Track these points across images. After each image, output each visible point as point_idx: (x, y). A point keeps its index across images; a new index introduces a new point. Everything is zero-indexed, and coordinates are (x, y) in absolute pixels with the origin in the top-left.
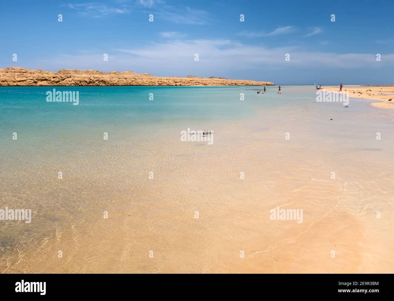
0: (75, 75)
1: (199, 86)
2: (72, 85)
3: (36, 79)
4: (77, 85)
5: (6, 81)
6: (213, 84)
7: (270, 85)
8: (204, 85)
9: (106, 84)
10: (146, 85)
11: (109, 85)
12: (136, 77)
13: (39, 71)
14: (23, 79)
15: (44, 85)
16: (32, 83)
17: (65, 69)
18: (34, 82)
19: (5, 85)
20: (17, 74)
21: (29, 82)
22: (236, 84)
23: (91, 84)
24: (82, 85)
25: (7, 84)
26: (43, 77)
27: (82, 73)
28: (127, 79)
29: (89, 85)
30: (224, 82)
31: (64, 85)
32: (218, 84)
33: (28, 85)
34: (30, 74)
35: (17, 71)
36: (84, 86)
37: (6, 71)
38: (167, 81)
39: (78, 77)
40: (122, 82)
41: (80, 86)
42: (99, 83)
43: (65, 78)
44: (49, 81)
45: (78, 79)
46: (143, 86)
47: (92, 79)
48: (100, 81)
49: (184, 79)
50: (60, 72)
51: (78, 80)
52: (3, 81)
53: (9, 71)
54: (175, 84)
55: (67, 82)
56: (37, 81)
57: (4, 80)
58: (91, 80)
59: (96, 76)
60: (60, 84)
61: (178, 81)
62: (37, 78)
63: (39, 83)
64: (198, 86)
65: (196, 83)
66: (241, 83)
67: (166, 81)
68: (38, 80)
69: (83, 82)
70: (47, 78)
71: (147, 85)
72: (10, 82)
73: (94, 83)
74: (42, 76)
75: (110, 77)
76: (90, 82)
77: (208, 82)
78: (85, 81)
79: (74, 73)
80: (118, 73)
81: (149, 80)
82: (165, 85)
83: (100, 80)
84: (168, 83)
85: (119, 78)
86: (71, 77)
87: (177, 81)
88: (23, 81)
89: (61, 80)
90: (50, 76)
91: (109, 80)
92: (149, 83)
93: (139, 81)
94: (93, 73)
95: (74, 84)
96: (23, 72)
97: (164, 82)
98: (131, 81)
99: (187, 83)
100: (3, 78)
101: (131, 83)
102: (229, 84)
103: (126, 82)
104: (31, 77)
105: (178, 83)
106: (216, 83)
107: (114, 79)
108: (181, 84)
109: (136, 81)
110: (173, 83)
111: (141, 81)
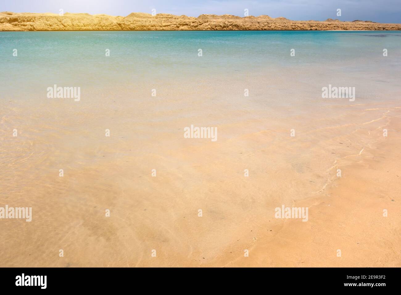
0: (211, 20)
1: (338, 30)
2: (209, 29)
4: (212, 29)
5: (154, 26)
6: (355, 29)
8: (344, 29)
9: (239, 28)
11: (241, 29)
12: (269, 22)
13: (182, 17)
14: (168, 24)
15: (185, 29)
17: (205, 15)
18: (176, 27)
19: (153, 30)
20: (164, 19)
21: (173, 27)
23: (225, 28)
24: (217, 30)
25: (155, 28)
26: (184, 22)
27: (219, 18)
28: (260, 23)
29: (223, 29)
30: (370, 26)
31: (201, 29)
32: (361, 29)
33: (171, 29)
34: (174, 19)
35: (164, 17)
36: (219, 30)
37: (156, 17)
38: (301, 25)
40: (254, 26)
41: (215, 30)
42: (232, 27)
43: (202, 22)
44: (189, 25)
45: (214, 23)
46: (275, 30)
47: (227, 24)
48: (233, 26)
49: (322, 22)
50: (199, 17)
51: (214, 25)
53: (158, 17)
54: (310, 28)
55: (205, 26)
57: (153, 25)
58: (225, 24)
59: (230, 20)
60: (198, 28)
61: (314, 25)
62: (179, 23)
63: (181, 28)
64: (336, 30)
65: (334, 27)
66: (391, 27)
67: (300, 25)
68: (180, 25)
69: (218, 26)
70: (188, 23)
71: (280, 29)
72: (158, 27)
73: (228, 27)
74: (184, 21)
75: (243, 21)
76: (224, 27)
77: (349, 26)
78: (220, 25)
79: (212, 18)
80: (253, 17)
81: (282, 24)
82: (299, 29)
83: (233, 24)
84: (302, 28)
85: (252, 22)
86: (208, 22)
87: (313, 25)
88: (168, 26)
89: (200, 24)
90: (190, 21)
91: (242, 24)
92: (282, 27)
93: (271, 25)
94: (228, 18)
95: (210, 28)
96: (170, 18)
97: (298, 26)
98: (263, 26)
99: (324, 27)
100: (153, 23)
101: (263, 27)
102: (375, 29)
103: (258, 27)
104: (174, 22)
105: (314, 27)
106: (359, 28)
107: (247, 23)
108: (317, 28)
109: (269, 25)
110: (308, 27)
111: (273, 26)
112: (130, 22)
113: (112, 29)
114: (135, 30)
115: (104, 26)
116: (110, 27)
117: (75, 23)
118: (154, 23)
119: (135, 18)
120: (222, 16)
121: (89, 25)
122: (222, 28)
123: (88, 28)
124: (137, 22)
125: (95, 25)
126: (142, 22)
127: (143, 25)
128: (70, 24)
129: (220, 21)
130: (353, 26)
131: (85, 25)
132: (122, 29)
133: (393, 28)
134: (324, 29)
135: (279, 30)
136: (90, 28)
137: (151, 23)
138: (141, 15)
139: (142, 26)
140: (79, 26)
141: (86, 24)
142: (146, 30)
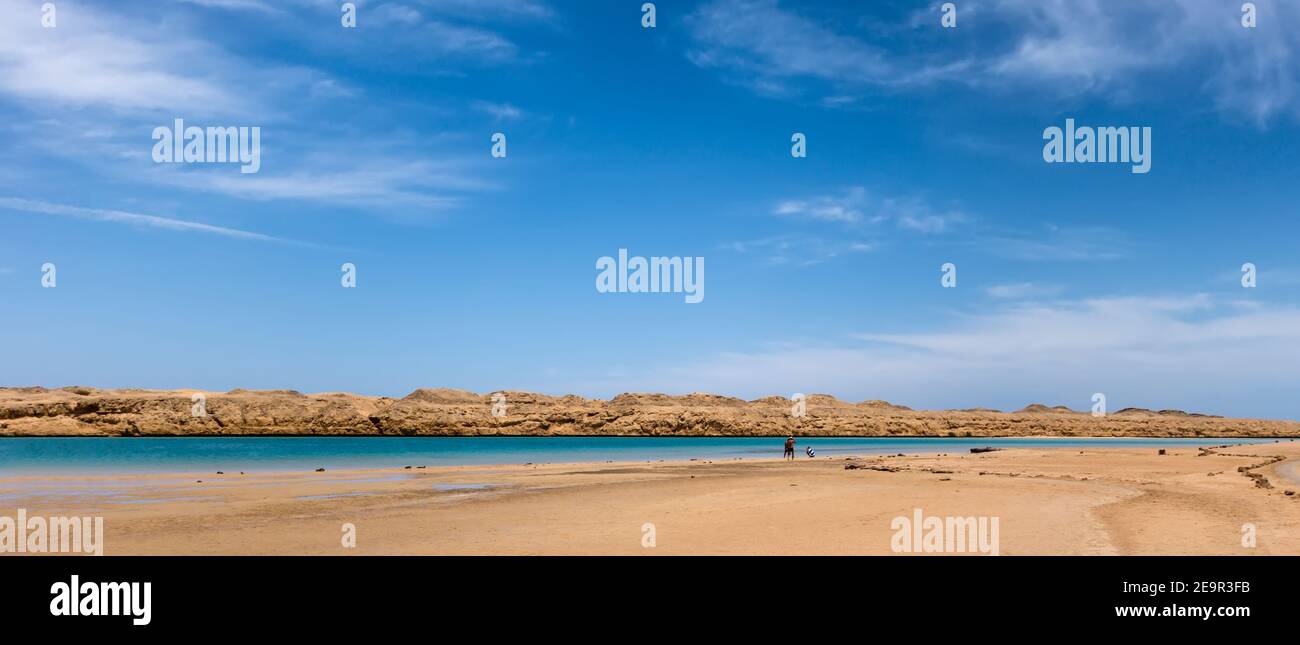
0: (644, 409)
1: (1044, 437)
2: (634, 434)
3: (547, 419)
4: (645, 434)
5: (475, 423)
8: (1064, 434)
9: (722, 430)
11: (729, 434)
12: (819, 413)
13: (566, 400)
14: (517, 420)
15: (564, 434)
16: (536, 429)
18: (540, 427)
19: (470, 434)
21: (529, 426)
24: (657, 435)
25: (475, 431)
26: (565, 414)
27: (674, 402)
28: (789, 418)
29: (677, 433)
30: (1151, 426)
31: (612, 434)
32: (1121, 433)
33: (525, 433)
34: (538, 406)
35: (512, 400)
36: (663, 436)
37: (488, 401)
38: (919, 423)
39: (651, 413)
40: (768, 424)
41: (652, 436)
42: (703, 428)
43: (617, 415)
44: (578, 422)
45: (651, 417)
46: (835, 436)
47: (687, 418)
48: (707, 423)
49: (989, 414)
51: (650, 421)
52: (469, 425)
54: (949, 430)
55: (622, 425)
56: (548, 423)
57: (471, 422)
58: (683, 420)
59: (699, 409)
60: (602, 431)
61: (962, 423)
62: (549, 416)
63: (555, 429)
64: (1038, 437)
65: (1032, 427)
66: (1222, 428)
67: (915, 423)
68: (551, 421)
69: (662, 425)
70: (574, 416)
71: (849, 433)
72: (482, 425)
73: (690, 428)
74: (564, 412)
75: (735, 411)
76: (680, 427)
78: (668, 422)
81: (858, 419)
82: (910, 434)
83: (707, 420)
84: (921, 429)
85: (765, 414)
86: (633, 414)
87: (956, 421)
88: (514, 423)
89: (608, 421)
91: (731, 418)
92: (856, 429)
93: (825, 422)
94: (700, 402)
95: (637, 430)
96: (525, 403)
97: (909, 426)
98: (800, 424)
99: (997, 428)
100: (471, 417)
101: (799, 427)
102: (1170, 433)
103: (784, 427)
104: (536, 413)
105: (961, 429)
106: (1115, 430)
107: (746, 418)
108: (972, 431)
109: (818, 422)
110: (943, 429)
111: (831, 424)
112: (405, 416)
113: (352, 432)
114: (418, 436)
115: (331, 424)
116: (348, 427)
117: (250, 417)
118: (474, 416)
119: (424, 404)
120: (684, 399)
121: (291, 420)
122: (674, 431)
123: (285, 428)
124: (424, 415)
125: (307, 422)
126: (441, 414)
127: (440, 421)
128: (238, 418)
129: (670, 413)
131: (277, 421)
132: (381, 431)
133: (1228, 430)
134: (997, 433)
135: (847, 436)
136: (292, 429)
137: (467, 415)
138: (444, 396)
139: (438, 425)
140: (260, 423)
141: (281, 418)
142: (446, 436)
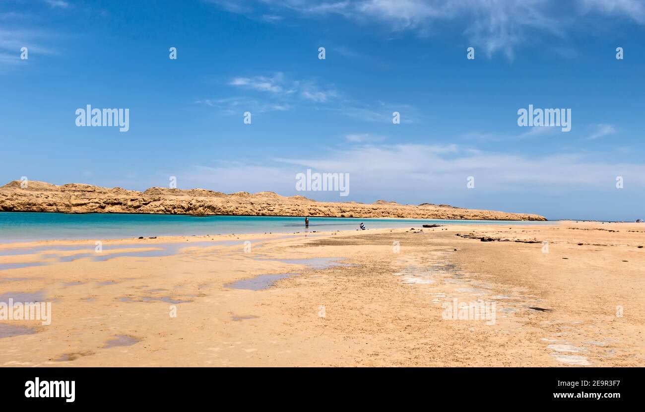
0: (166, 197)
1: (389, 218)
2: (160, 212)
3: (103, 203)
4: (167, 213)
5: (55, 204)
7: (536, 220)
8: (399, 217)
9: (215, 211)
10: (286, 215)
11: (220, 213)
12: (271, 202)
13: (114, 190)
14: (83, 202)
15: (115, 212)
16: (96, 209)
17: (156, 188)
18: (99, 207)
19: (52, 211)
20: (76, 193)
21: (92, 206)
22: (462, 217)
23: (190, 211)
24: (175, 213)
25: (55, 209)
26: (115, 200)
27: (183, 194)
28: (254, 205)
29: (187, 213)
30: (440, 213)
31: (147, 212)
33: (89, 211)
34: (97, 194)
35: (79, 190)
36: (179, 214)
37: (62, 190)
38: (326, 209)
39: (171, 200)
40: (243, 209)
41: (172, 214)
42: (204, 210)
43: (149, 201)
44: (124, 205)
45: (171, 203)
46: (280, 216)
47: (194, 204)
48: (206, 207)
49: (361, 206)
51: (171, 205)
52: (50, 205)
54: (341, 214)
55: (154, 207)
56: (104, 205)
57: (52, 203)
58: (191, 204)
59: (201, 199)
60: (140, 210)
61: (348, 209)
62: (105, 200)
63: (109, 208)
64: (386, 218)
65: (383, 213)
66: (473, 215)
67: (323, 209)
68: (106, 204)
69: (178, 208)
70: (122, 201)
71: (288, 214)
72: (61, 206)
73: (196, 209)
74: (115, 198)
75: (223, 200)
76: (189, 209)
77: (407, 212)
78: (182, 206)
79: (168, 193)
81: (293, 206)
82: (321, 215)
83: (206, 205)
84: (327, 213)
85: (240, 202)
86: (159, 200)
87: (345, 209)
88: (82, 205)
89: (144, 204)
90: (126, 198)
91: (221, 205)
92: (292, 212)
93: (274, 207)
94: (201, 194)
95: (163, 210)
96: (89, 192)
97: (320, 211)
98: (260, 209)
99: (366, 213)
100: (51, 200)
101: (260, 210)
102: (448, 217)
103: (251, 210)
104: (96, 198)
105: (347, 213)
106: (423, 215)
107: (229, 205)
108: (353, 214)
109: (270, 207)
110: (338, 213)
111: (278, 209)
112: (5, 198)
114: (15, 211)
118: (54, 200)
119: (18, 191)
120: (190, 192)
122: (186, 211)
124: (19, 198)
126: (30, 197)
127: (30, 202)
129: (184, 200)
130: (412, 212)
134: (366, 215)
135: (287, 216)
137: (50, 199)
139: (29, 204)
142: (35, 211)
